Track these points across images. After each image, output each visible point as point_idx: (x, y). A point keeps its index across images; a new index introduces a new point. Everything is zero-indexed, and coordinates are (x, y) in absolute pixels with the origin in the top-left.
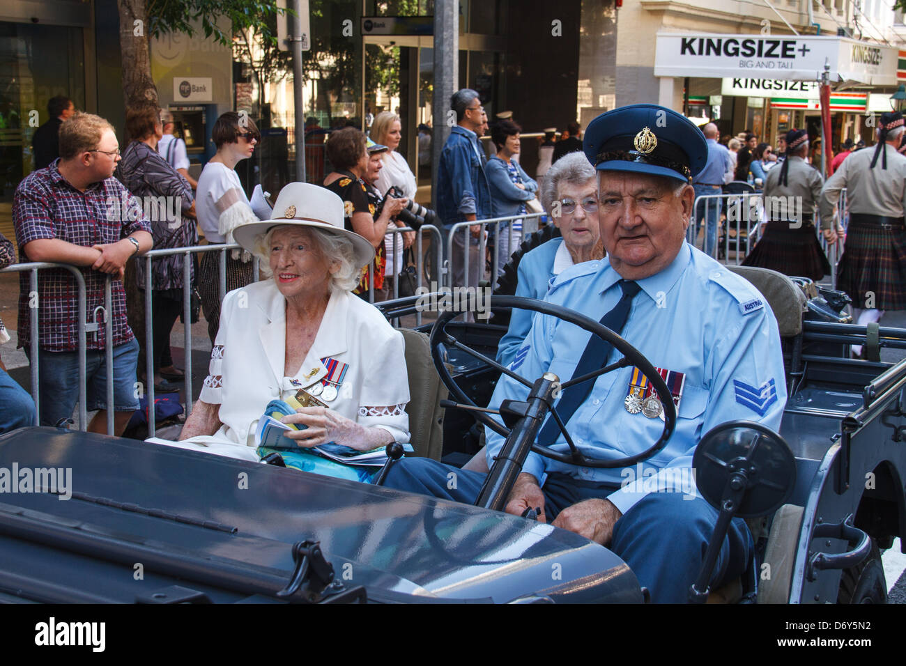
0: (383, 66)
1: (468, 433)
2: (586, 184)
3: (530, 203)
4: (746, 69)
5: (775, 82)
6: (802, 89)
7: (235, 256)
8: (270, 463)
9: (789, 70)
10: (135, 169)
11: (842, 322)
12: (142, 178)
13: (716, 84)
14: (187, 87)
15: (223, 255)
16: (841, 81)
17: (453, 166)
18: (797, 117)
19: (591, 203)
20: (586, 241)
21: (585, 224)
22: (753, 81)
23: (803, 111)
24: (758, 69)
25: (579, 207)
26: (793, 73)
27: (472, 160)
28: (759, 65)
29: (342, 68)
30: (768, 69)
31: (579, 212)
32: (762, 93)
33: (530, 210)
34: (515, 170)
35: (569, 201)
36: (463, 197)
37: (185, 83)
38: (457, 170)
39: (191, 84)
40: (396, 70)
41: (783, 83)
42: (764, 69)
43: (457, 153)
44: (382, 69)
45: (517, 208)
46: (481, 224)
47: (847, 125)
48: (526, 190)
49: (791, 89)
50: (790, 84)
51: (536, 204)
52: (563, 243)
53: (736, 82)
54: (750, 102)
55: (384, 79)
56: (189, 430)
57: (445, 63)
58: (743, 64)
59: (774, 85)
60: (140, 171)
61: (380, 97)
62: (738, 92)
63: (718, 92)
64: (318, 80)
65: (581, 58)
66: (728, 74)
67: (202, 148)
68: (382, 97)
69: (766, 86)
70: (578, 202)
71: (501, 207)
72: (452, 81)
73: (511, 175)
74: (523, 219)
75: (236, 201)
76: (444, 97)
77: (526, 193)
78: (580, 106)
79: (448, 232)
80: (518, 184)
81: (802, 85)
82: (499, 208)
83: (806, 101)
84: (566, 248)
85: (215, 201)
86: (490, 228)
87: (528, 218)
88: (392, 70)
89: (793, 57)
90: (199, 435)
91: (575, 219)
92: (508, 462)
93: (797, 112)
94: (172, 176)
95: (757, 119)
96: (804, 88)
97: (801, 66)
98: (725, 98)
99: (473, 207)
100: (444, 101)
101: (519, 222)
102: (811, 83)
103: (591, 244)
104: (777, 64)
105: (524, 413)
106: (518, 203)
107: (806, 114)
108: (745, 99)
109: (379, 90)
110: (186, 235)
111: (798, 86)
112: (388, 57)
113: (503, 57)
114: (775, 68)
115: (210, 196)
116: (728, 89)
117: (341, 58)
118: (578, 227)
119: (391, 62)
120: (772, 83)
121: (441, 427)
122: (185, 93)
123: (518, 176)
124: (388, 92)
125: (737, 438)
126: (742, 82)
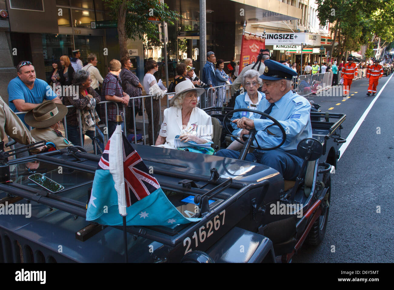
0: (181, 44)
1: (223, 142)
2: (253, 78)
3: (227, 82)
4: (280, 42)
5: (288, 46)
6: (295, 48)
7: (154, 98)
8: (186, 151)
9: (292, 42)
10: (123, 75)
11: (319, 112)
12: (125, 77)
13: (272, 47)
14: (131, 52)
15: (152, 98)
16: (306, 45)
17: (206, 72)
18: (293, 55)
19: (255, 83)
20: (253, 93)
21: (253, 89)
22: (282, 46)
23: (295, 54)
24: (283, 42)
25: (251, 84)
26: (293, 43)
27: (211, 70)
28: (283, 41)
29: (169, 45)
30: (286, 42)
31: (252, 86)
32: (284, 49)
33: (227, 84)
34: (223, 73)
35: (249, 83)
36: (208, 80)
37: (131, 51)
38: (207, 72)
39: (132, 51)
40: (184, 45)
41: (290, 46)
42: (285, 42)
43: (207, 68)
44: (181, 45)
45: (223, 83)
46: (215, 88)
47: (307, 57)
48: (226, 78)
49: (292, 47)
50: (292, 46)
51: (228, 82)
52: (247, 93)
53: (277, 46)
54: (281, 52)
55: (181, 48)
56: (158, 143)
57: (203, 44)
58: (279, 41)
59: (287, 47)
60: (124, 76)
61: (180, 53)
62: (278, 49)
63: (272, 49)
64: (162, 48)
65: (236, 41)
66: (275, 44)
67: (136, 68)
68: (181, 53)
69: (285, 47)
70: (251, 83)
71: (219, 83)
72: (205, 49)
73: (222, 74)
74: (226, 86)
75: (155, 83)
76: (203, 53)
77: (226, 79)
78: (235, 54)
79: (207, 90)
80: (224, 77)
81: (295, 46)
82: (218, 83)
83: (296, 51)
84: (248, 95)
85: (149, 84)
86: (217, 89)
87: (227, 86)
88: (183, 45)
89: (293, 39)
90: (160, 144)
91: (250, 88)
92: (245, 149)
93: (293, 54)
94: (133, 76)
95: (283, 56)
96: (296, 47)
97: (294, 41)
98: (274, 51)
99: (211, 83)
100: (203, 54)
101: (225, 87)
102: (298, 46)
103: (254, 94)
104: (288, 41)
105: (248, 137)
106: (224, 82)
107: (296, 54)
108: (279, 51)
109: (180, 51)
110: (138, 93)
111: (294, 47)
112: (182, 42)
113: (214, 41)
114: (288, 42)
115: (148, 82)
116: (275, 48)
117: (169, 42)
118: (251, 89)
119: (183, 43)
120: (287, 46)
121: (220, 141)
122: (131, 54)
123: (224, 75)
124: (182, 51)
125: (307, 142)
126: (279, 46)
